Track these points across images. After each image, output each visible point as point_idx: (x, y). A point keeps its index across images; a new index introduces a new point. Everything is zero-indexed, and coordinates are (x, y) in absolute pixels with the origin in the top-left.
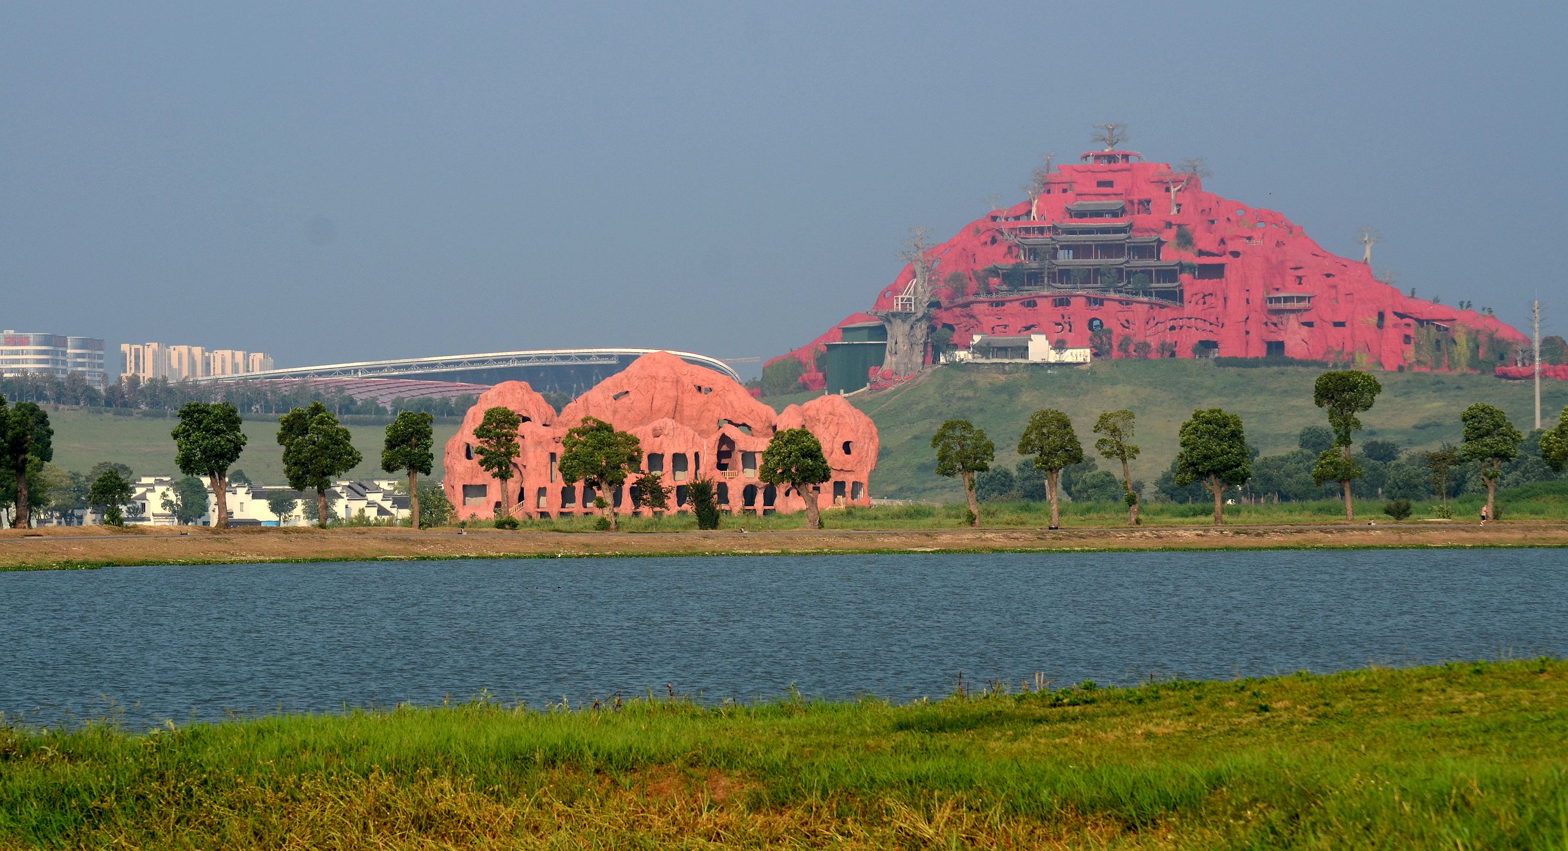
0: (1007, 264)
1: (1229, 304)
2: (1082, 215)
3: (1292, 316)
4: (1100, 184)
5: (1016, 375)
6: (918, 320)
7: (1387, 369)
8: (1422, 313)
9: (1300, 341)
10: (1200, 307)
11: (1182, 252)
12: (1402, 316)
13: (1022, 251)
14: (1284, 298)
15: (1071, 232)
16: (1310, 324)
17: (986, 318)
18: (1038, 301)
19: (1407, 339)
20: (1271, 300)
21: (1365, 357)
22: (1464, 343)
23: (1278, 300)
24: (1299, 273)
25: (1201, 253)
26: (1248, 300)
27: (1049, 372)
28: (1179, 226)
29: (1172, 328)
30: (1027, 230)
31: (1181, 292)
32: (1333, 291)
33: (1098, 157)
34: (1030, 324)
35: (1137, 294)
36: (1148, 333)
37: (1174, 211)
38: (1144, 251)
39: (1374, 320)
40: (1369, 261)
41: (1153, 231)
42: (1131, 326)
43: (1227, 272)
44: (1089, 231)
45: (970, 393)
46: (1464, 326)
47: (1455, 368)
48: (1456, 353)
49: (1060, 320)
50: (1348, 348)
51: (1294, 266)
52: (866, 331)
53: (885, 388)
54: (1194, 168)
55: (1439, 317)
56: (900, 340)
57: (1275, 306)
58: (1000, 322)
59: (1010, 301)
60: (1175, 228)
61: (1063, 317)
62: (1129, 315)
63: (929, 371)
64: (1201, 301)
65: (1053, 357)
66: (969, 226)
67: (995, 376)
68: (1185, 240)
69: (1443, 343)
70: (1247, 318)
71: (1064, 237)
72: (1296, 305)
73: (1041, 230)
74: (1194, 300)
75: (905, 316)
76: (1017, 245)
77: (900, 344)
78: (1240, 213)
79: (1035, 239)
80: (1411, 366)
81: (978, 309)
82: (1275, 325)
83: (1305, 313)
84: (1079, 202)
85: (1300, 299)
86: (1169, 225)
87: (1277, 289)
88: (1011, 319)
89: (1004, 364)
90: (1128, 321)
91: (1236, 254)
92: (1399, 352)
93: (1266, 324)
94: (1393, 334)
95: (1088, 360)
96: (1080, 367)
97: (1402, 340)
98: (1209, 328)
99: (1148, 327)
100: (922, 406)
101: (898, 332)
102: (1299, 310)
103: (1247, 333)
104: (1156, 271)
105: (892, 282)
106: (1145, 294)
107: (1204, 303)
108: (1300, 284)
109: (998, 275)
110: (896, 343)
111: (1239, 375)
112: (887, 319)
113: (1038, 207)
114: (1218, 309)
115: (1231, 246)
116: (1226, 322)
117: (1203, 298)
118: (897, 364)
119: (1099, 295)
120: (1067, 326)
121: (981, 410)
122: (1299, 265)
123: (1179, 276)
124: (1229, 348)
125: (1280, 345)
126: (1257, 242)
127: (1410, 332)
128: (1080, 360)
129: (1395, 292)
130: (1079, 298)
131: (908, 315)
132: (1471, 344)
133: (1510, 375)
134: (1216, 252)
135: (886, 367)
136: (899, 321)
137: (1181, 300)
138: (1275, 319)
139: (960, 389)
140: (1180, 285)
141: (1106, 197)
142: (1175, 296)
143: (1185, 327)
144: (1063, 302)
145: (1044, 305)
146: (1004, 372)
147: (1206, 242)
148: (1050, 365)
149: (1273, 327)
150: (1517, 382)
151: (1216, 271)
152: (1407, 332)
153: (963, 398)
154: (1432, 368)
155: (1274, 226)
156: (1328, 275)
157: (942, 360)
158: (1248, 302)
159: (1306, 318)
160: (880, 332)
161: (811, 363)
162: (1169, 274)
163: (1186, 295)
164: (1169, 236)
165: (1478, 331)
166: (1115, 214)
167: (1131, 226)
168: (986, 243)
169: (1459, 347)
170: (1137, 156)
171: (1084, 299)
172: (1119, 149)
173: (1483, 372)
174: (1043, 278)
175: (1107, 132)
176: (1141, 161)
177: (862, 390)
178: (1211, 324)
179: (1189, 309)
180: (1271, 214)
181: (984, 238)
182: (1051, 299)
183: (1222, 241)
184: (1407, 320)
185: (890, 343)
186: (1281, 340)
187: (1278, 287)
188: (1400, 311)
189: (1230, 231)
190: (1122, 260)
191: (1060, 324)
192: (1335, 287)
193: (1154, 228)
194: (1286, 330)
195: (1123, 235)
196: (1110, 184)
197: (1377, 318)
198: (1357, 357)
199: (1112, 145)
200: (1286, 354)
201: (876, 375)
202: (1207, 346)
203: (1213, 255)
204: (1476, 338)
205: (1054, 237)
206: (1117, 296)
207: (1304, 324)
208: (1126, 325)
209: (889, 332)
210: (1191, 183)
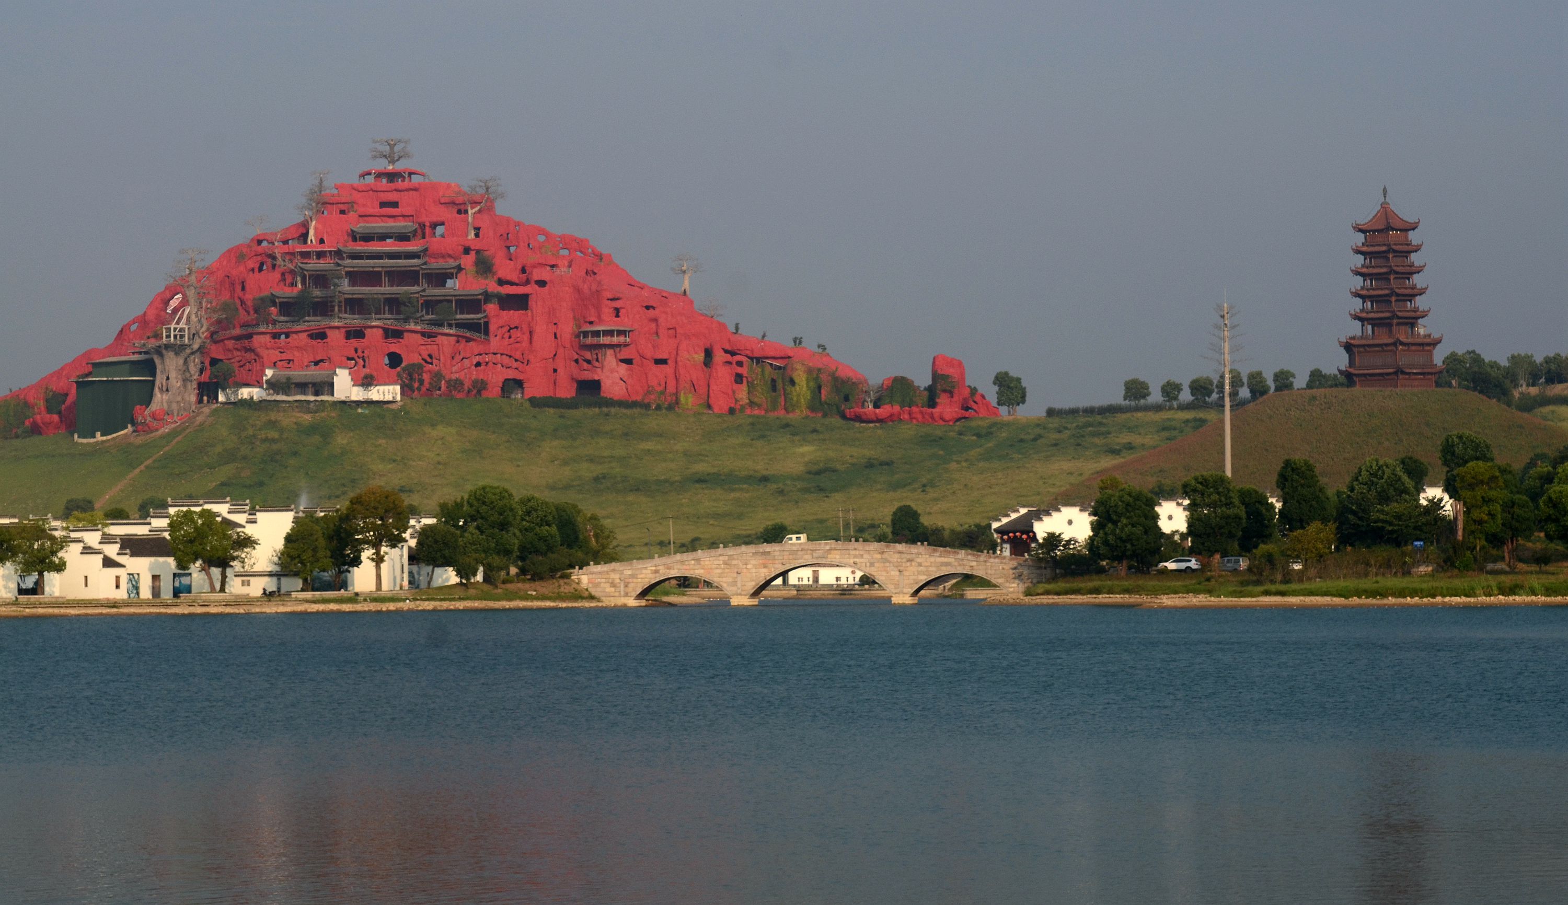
0: (287, 292)
1: (535, 337)
2: (367, 238)
3: (610, 352)
4: (383, 205)
5: (323, 414)
6: (192, 353)
7: (716, 411)
8: (752, 351)
9: (618, 380)
10: (506, 341)
11: (481, 280)
12: (733, 353)
13: (299, 278)
14: (604, 331)
15: (355, 256)
16: (628, 362)
17: (267, 352)
18: (329, 332)
19: (739, 378)
20: (585, 334)
21: (690, 399)
22: (804, 383)
23: (596, 334)
24: (617, 304)
25: (501, 282)
26: (555, 334)
27: (360, 411)
28: (478, 252)
29: (478, 364)
30: (305, 255)
31: (487, 324)
32: (653, 325)
33: (379, 175)
34: (318, 359)
35: (441, 325)
36: (454, 369)
37: (472, 235)
38: (440, 278)
39: (700, 357)
40: (688, 293)
41: (450, 256)
42: (435, 361)
43: (531, 303)
44: (378, 256)
45: (274, 434)
46: (803, 364)
47: (794, 411)
48: (794, 394)
49: (352, 354)
50: (671, 388)
51: (610, 296)
52: (127, 366)
53: (157, 430)
54: (487, 189)
55: (772, 354)
56: (173, 375)
57: (590, 340)
58: (284, 356)
59: (296, 332)
60: (473, 253)
61: (356, 351)
62: (433, 349)
63: (206, 410)
64: (507, 335)
65: (357, 394)
66: (229, 251)
67: (298, 415)
68: (484, 267)
69: (780, 385)
70: (555, 355)
71: (348, 262)
72: (615, 340)
73: (320, 255)
74: (499, 333)
75: (178, 349)
76: (292, 272)
77: (173, 381)
78: (541, 238)
79: (314, 265)
80: (742, 408)
81: (259, 341)
82: (589, 362)
83: (623, 349)
84: (362, 225)
85: (621, 333)
86: (467, 250)
87: (591, 323)
88: (296, 353)
89: (308, 402)
90: (430, 356)
91: (542, 283)
92: (730, 392)
93: (577, 361)
94: (723, 373)
95: (398, 398)
96: (390, 406)
97: (733, 379)
98: (515, 365)
99: (454, 362)
100: (219, 449)
101: (170, 367)
102: (619, 345)
103: (555, 371)
104: (456, 301)
105: (141, 313)
106: (450, 326)
107: (510, 337)
108: (617, 316)
109: (274, 304)
110: (168, 378)
111: (560, 417)
112: (159, 351)
113: (316, 229)
114: (524, 344)
115: (537, 275)
116: (531, 358)
117: (509, 331)
118: (169, 402)
119: (398, 326)
120: (361, 361)
121: (295, 454)
122: (618, 295)
123: (483, 307)
124: (537, 387)
125: (595, 386)
126: (563, 270)
127: (743, 371)
128: (389, 397)
129: (722, 327)
130: (375, 330)
131: (183, 347)
132: (812, 384)
133: (864, 417)
134: (517, 281)
135: (154, 406)
136: (171, 354)
137: (487, 333)
138: (588, 355)
139: (260, 429)
140: (485, 317)
141: (392, 220)
142: (482, 328)
143: (490, 364)
144: (356, 334)
145: (336, 337)
146: (309, 411)
147: (507, 270)
148: (358, 403)
149: (585, 365)
150: (871, 425)
151: (521, 302)
152: (739, 370)
153: (266, 440)
154: (767, 411)
155: (578, 253)
156: (648, 308)
157: (221, 398)
158: (556, 337)
159: (625, 354)
160: (148, 367)
161: (41, 404)
162: (470, 304)
163: (492, 328)
164: (468, 261)
165: (819, 370)
166: (403, 237)
167: (426, 250)
168: (253, 270)
169: (797, 388)
170: (423, 175)
171: (380, 331)
172: (399, 166)
173: (825, 415)
174: (333, 306)
175: (388, 148)
176: (427, 180)
177: (122, 432)
178: (516, 360)
179: (495, 343)
180: (574, 239)
181: (251, 264)
182: (343, 330)
183: (523, 270)
184: (738, 358)
185: (160, 379)
186: (596, 378)
187: (592, 319)
188: (728, 347)
189: (532, 258)
190: (416, 288)
191: (352, 359)
192: (655, 320)
193: (451, 252)
194: (602, 368)
195: (415, 261)
196: (395, 205)
197: (703, 355)
198: (682, 399)
199: (392, 162)
200: (602, 394)
201: (144, 414)
202: (513, 385)
203: (511, 283)
204: (817, 377)
205: (340, 262)
206: (419, 328)
207: (623, 361)
208: (429, 360)
209: (159, 367)
210: (485, 203)
